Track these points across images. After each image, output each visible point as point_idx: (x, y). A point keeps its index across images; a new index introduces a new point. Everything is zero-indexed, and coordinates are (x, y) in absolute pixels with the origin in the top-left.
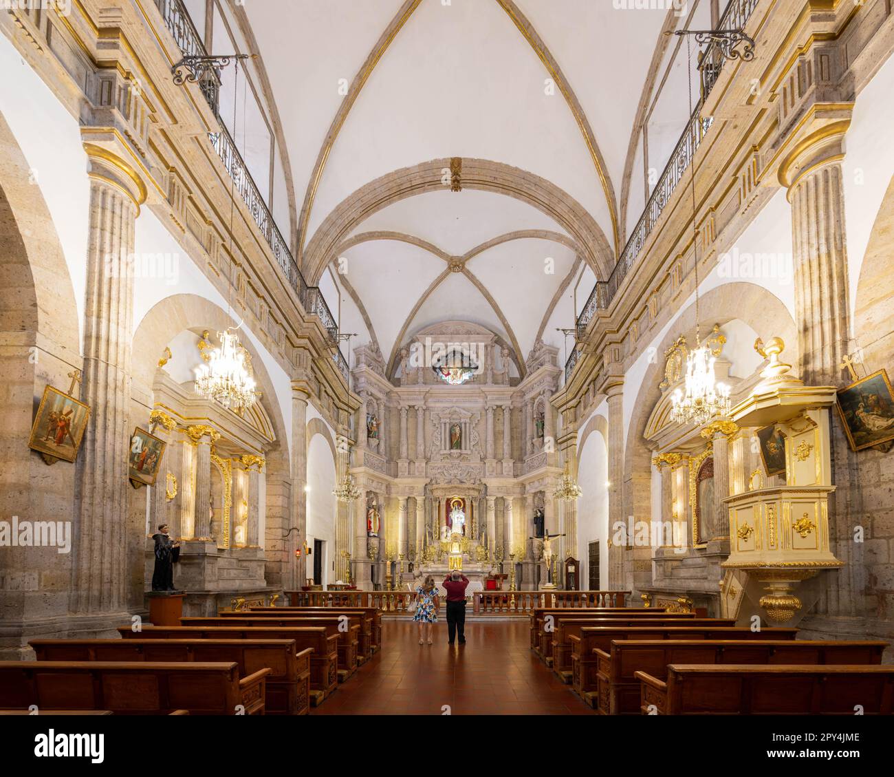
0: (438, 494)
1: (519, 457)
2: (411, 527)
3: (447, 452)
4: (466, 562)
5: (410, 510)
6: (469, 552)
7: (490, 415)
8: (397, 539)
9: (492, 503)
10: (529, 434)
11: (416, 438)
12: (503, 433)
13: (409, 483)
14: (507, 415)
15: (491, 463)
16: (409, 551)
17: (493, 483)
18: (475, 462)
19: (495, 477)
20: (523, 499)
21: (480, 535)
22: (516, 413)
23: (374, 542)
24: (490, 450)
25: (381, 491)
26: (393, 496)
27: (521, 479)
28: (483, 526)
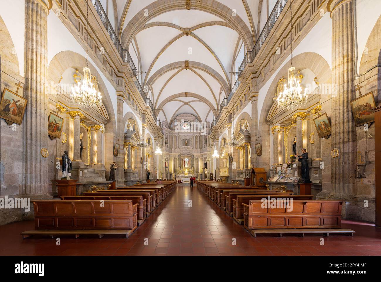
0: (182, 158)
1: (201, 148)
2: (175, 165)
3: (184, 146)
4: (189, 174)
5: (175, 161)
6: (189, 171)
7: (194, 138)
8: (172, 168)
9: (195, 159)
10: (203, 143)
11: (176, 143)
12: (198, 142)
13: (175, 154)
14: (198, 138)
15: (194, 149)
16: (175, 171)
17: (195, 154)
18: (191, 149)
19: (196, 153)
20: (202, 158)
21: (192, 167)
22: (201, 137)
23: (167, 169)
24: (194, 146)
25: (168, 156)
26: (171, 157)
27: (202, 154)
28: (193, 165)
